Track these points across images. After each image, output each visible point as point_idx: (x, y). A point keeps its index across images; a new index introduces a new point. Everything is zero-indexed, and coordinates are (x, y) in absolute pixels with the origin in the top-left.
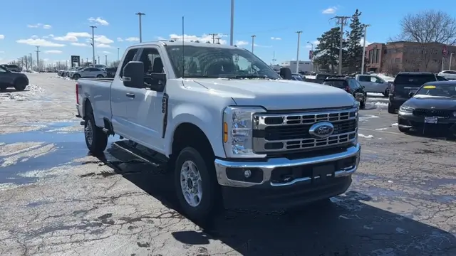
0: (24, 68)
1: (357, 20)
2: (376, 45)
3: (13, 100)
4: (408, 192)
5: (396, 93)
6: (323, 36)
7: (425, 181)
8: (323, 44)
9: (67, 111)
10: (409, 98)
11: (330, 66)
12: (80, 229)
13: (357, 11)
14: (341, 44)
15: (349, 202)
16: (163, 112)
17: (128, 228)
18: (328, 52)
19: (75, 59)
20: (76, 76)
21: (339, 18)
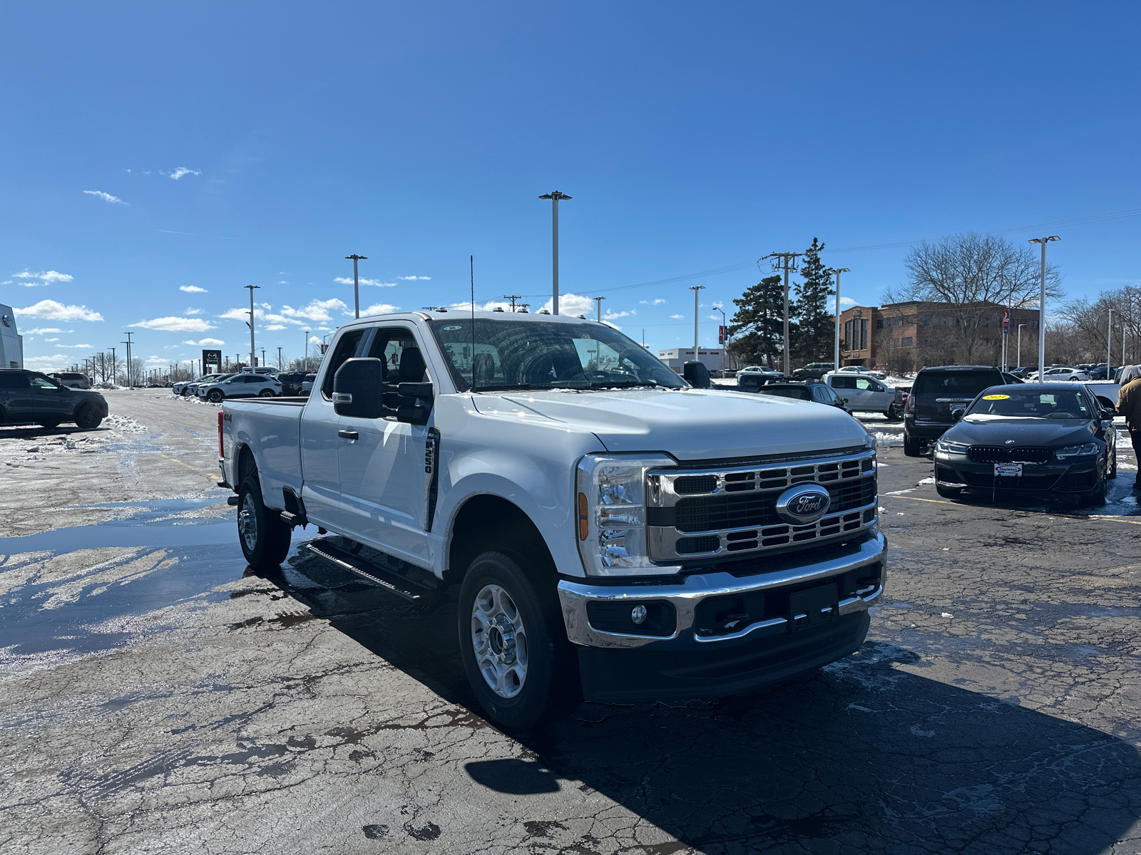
0: (99, 379)
1: (817, 260)
2: (860, 310)
3: (74, 452)
4: (993, 637)
5: (919, 412)
6: (745, 295)
7: (1025, 611)
8: (747, 312)
9: (195, 473)
10: (955, 422)
11: (765, 358)
12: (234, 763)
13: (815, 240)
14: (785, 311)
15: (864, 668)
16: (428, 470)
17: (351, 757)
18: (758, 329)
19: (211, 356)
20: (214, 395)
21: (780, 255)
